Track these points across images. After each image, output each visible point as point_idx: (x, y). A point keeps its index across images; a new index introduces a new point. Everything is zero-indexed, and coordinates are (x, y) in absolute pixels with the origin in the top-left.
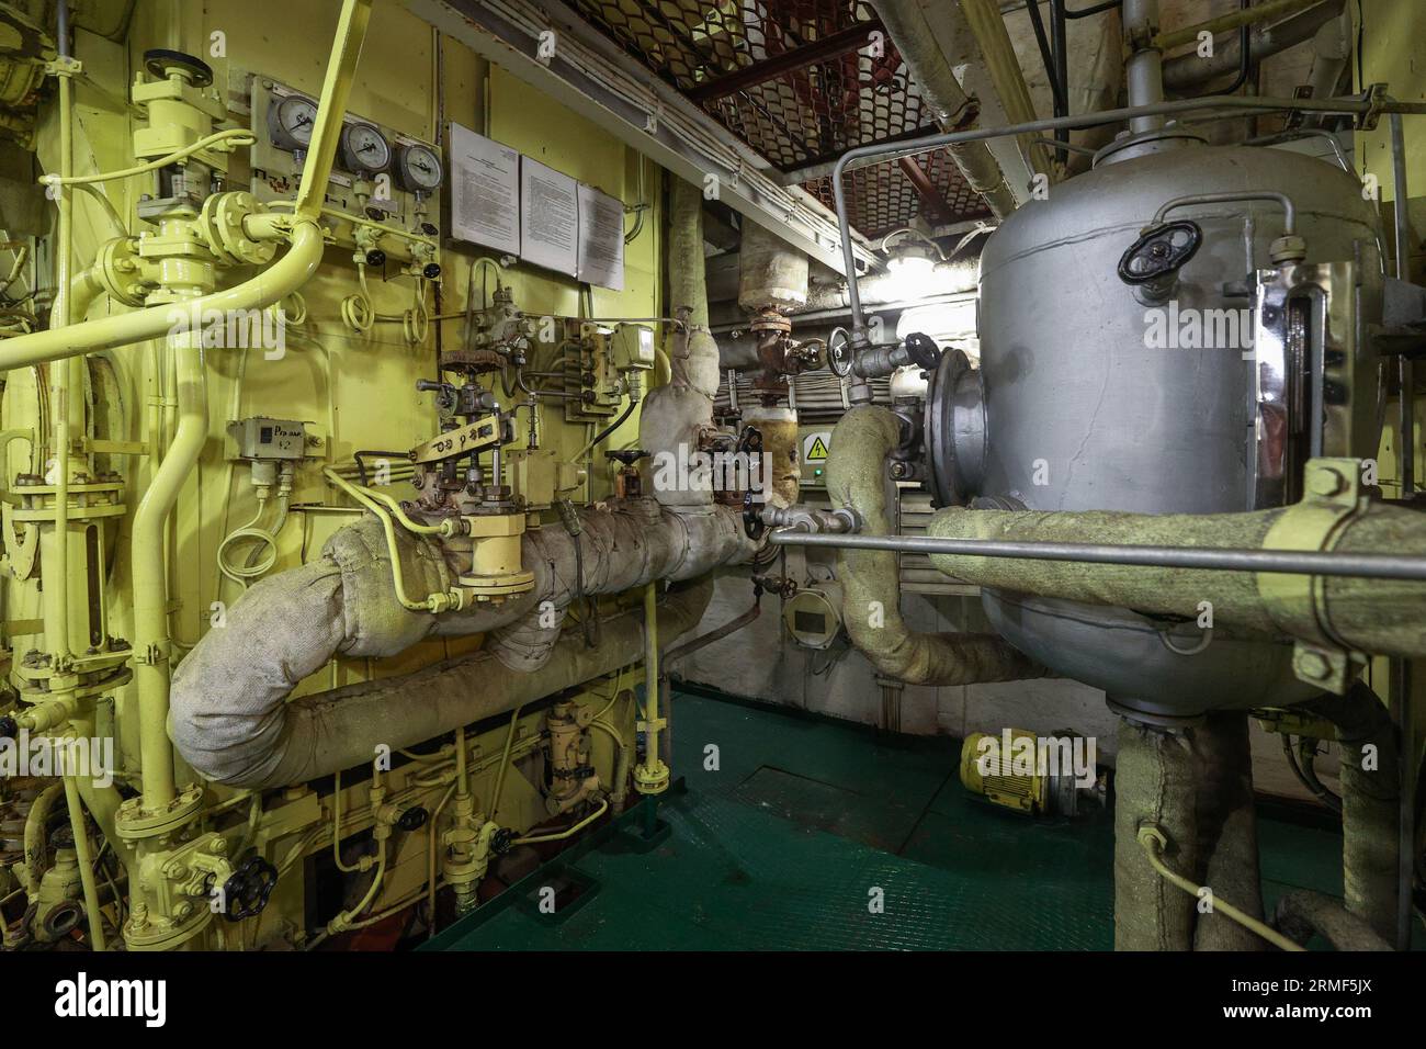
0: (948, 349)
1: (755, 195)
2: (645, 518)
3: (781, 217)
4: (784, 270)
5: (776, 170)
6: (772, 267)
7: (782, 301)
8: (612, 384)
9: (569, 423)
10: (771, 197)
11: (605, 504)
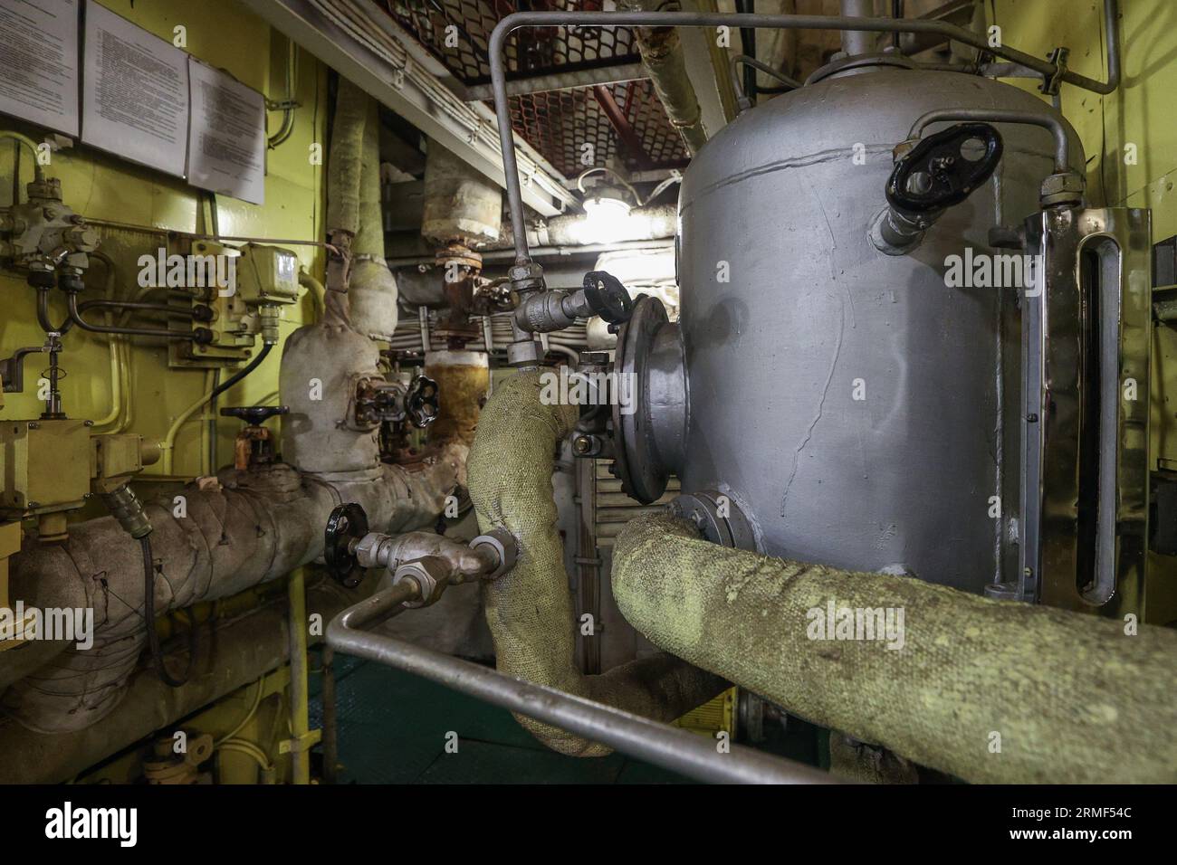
0: (642, 297)
1: (431, 106)
2: (275, 496)
3: (464, 137)
4: (473, 200)
5: (456, 80)
6: (459, 196)
7: (471, 234)
8: (238, 321)
9: (175, 369)
10: (448, 108)
11: (215, 480)
